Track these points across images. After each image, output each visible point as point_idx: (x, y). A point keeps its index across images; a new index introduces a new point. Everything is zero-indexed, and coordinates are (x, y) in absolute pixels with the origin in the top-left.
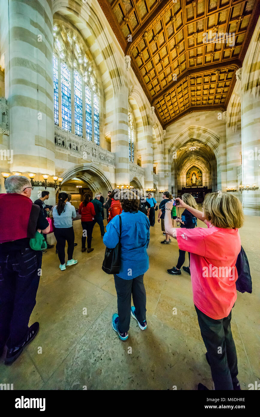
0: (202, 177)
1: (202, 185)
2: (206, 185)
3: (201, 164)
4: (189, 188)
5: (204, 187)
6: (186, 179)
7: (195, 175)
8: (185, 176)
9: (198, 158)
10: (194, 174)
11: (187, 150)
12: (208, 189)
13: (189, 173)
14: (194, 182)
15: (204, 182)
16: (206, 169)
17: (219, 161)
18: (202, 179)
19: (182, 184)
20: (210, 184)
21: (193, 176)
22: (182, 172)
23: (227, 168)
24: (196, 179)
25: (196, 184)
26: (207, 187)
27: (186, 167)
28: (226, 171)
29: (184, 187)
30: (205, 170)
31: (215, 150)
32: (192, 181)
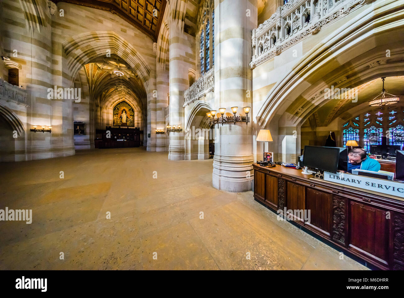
0: (133, 116)
1: (134, 126)
2: (138, 126)
3: (133, 101)
4: (117, 128)
5: (136, 128)
6: (114, 116)
7: (126, 112)
8: (111, 111)
9: (129, 91)
10: (124, 111)
11: (111, 73)
12: (140, 130)
13: (118, 109)
14: (124, 121)
15: (136, 122)
16: (139, 107)
17: (149, 97)
18: (134, 118)
19: (105, 122)
20: (142, 125)
21: (123, 113)
22: (106, 104)
23: (157, 108)
24: (127, 117)
25: (126, 124)
26: (139, 128)
27: (113, 99)
28: (156, 111)
29: (110, 126)
30: (137, 109)
31: (145, 82)
32: (121, 119)
